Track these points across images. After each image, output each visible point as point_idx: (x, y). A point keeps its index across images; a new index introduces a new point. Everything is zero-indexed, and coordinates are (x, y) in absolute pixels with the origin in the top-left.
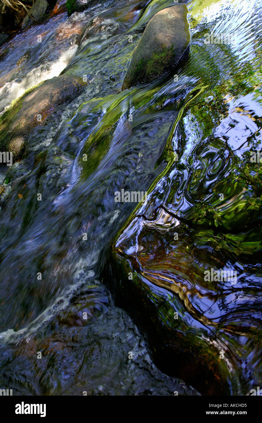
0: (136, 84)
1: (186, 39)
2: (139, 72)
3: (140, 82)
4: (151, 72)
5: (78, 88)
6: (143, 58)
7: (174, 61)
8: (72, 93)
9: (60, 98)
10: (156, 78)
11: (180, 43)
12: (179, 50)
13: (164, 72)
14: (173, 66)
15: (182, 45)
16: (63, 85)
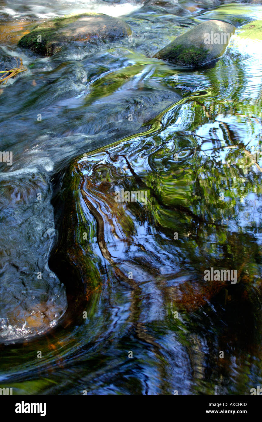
0: (166, 60)
1: (220, 52)
2: (173, 53)
3: (170, 60)
4: (182, 58)
5: (124, 35)
6: (182, 45)
7: (202, 62)
8: (118, 35)
9: (107, 34)
10: (182, 65)
11: (215, 52)
12: (211, 57)
13: (190, 64)
14: (199, 64)
15: (215, 54)
16: (115, 26)
